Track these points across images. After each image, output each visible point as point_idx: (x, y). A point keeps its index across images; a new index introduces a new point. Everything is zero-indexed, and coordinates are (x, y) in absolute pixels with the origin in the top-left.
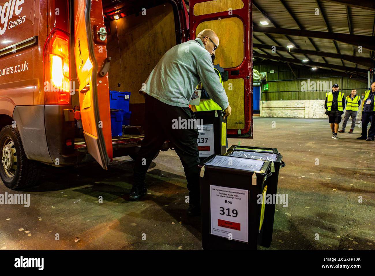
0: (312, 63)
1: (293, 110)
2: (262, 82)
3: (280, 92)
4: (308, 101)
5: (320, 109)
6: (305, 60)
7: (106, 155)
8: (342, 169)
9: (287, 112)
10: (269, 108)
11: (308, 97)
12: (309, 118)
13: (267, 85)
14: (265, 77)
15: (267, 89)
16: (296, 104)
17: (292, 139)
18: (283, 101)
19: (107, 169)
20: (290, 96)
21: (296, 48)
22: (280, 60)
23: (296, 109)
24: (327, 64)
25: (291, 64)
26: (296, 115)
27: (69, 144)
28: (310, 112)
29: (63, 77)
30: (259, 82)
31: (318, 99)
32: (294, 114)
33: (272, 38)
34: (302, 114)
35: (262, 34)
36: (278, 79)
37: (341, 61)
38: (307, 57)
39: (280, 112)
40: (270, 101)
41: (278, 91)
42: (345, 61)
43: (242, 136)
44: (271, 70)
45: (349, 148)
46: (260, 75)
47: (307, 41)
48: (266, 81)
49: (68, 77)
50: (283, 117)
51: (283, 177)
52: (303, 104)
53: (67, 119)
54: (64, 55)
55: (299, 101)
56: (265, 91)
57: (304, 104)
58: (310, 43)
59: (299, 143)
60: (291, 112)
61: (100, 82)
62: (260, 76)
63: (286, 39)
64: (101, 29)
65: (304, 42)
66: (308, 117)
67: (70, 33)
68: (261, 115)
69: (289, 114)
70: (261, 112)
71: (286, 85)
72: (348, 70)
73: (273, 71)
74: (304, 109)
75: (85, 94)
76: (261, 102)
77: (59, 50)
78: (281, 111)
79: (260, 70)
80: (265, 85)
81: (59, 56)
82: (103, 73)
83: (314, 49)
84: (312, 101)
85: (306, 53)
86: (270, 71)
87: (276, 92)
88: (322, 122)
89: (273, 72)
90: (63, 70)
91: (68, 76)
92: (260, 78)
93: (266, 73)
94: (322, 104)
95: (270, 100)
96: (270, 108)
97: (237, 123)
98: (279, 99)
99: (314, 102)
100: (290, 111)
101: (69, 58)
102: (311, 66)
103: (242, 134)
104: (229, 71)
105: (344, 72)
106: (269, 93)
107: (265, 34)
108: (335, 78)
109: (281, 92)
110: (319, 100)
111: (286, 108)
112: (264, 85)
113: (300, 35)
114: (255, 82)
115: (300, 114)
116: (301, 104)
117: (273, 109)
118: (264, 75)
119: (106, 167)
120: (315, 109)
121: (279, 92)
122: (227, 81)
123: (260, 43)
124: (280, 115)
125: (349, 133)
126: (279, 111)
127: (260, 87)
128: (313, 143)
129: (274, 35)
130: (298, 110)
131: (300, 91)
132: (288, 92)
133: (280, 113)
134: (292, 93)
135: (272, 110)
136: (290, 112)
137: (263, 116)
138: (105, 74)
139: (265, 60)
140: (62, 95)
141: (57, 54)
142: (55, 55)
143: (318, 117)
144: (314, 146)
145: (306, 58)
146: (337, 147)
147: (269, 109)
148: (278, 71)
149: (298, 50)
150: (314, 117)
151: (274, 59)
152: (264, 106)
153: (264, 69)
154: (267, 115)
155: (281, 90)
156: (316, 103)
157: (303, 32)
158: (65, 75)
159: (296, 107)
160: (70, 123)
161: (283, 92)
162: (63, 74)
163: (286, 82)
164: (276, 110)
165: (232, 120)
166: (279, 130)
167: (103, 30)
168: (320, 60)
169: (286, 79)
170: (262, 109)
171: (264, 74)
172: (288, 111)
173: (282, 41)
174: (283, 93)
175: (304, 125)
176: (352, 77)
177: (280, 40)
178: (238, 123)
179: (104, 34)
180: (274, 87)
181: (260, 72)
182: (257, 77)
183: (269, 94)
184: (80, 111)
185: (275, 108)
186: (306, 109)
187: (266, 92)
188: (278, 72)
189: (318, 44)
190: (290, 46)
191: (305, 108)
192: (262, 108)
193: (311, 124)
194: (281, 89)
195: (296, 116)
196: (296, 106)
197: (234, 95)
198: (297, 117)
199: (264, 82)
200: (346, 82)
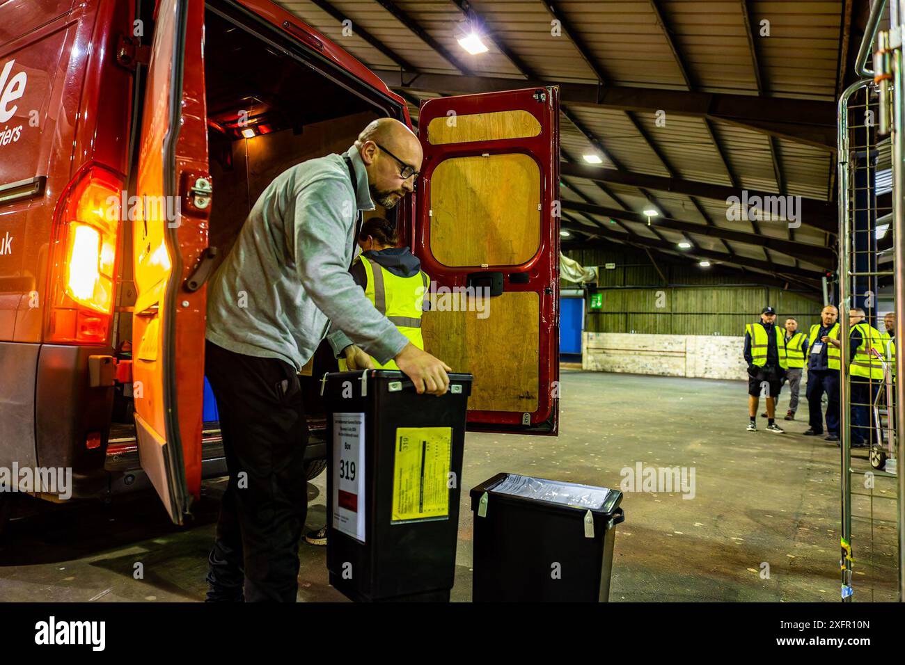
0: (698, 251)
1: (659, 357)
2: (588, 288)
3: (630, 313)
4: (693, 336)
5: (719, 356)
6: (684, 245)
7: (182, 485)
8: (768, 512)
9: (645, 362)
10: (602, 350)
11: (693, 328)
12: (695, 378)
13: (599, 297)
14: (595, 276)
15: (599, 304)
16: (666, 344)
17: (655, 432)
18: (636, 335)
19: (181, 524)
20: (652, 323)
21: (662, 216)
22: (629, 241)
23: (664, 354)
24: (732, 255)
25: (653, 252)
26: (666, 368)
27: (92, 444)
28: (697, 365)
29: (98, 276)
30: (581, 289)
31: (716, 333)
32: (661, 366)
33: (610, 192)
34: (678, 367)
35: (588, 181)
36: (624, 284)
37: (763, 252)
38: (688, 238)
39: (628, 361)
40: (605, 334)
41: (623, 311)
42: (772, 252)
43: (532, 429)
44: (610, 263)
45: (785, 457)
46: (583, 273)
47: (685, 202)
48: (597, 287)
49: (111, 277)
50: (637, 372)
51: (629, 534)
52: (681, 343)
53: (95, 382)
54: (107, 225)
55: (673, 336)
56: (594, 309)
57: (683, 344)
58: (694, 208)
59: (671, 442)
60: (655, 361)
61: (186, 304)
62: (583, 275)
63: (641, 196)
64: (199, 181)
65: (681, 205)
66: (693, 376)
67: (126, 174)
68: (585, 366)
69: (649, 366)
70: (584, 359)
71: (642, 299)
72: (781, 273)
73: (611, 264)
74: (685, 357)
75: (148, 320)
76: (585, 335)
77: (96, 212)
78: (631, 358)
79: (583, 261)
80: (594, 297)
81: (94, 227)
82: (194, 284)
83: (703, 222)
84: (701, 339)
85: (687, 229)
86: (607, 264)
87: (618, 313)
88: (725, 388)
89: (614, 267)
90: (100, 259)
91: (110, 274)
92: (583, 279)
93: (596, 268)
94: (725, 347)
95: (606, 331)
96: (606, 351)
97: (521, 397)
98: (627, 331)
99: (707, 341)
100: (653, 359)
101: (118, 232)
102: (698, 258)
103: (533, 425)
104: (505, 273)
105: (771, 274)
106: (605, 315)
107: (593, 181)
108: (751, 288)
109: (632, 313)
110: (717, 337)
111: (642, 351)
112: (590, 296)
113: (672, 190)
114: (572, 287)
115: (674, 366)
116: (677, 344)
117: (614, 354)
118: (591, 273)
119: (181, 519)
120: (709, 357)
121: (626, 313)
122: (500, 296)
123: (583, 201)
124: (630, 368)
125: (787, 419)
126: (628, 359)
127: (584, 300)
128: (702, 443)
129: (614, 185)
130: (670, 356)
131: (674, 314)
132: (647, 315)
133: (628, 364)
134: (656, 318)
135: (610, 356)
136: (651, 361)
137: (589, 369)
138: (197, 287)
139: (594, 240)
140: (90, 320)
141: (88, 222)
142: (84, 223)
143: (716, 377)
144: (706, 450)
145: (685, 240)
146: (758, 455)
147: (604, 353)
148: (623, 265)
149: (668, 221)
150: (707, 376)
151: (614, 238)
152: (592, 344)
153: (593, 258)
154: (600, 367)
155: (630, 310)
156: (711, 343)
157: (677, 183)
158: (102, 271)
159: (664, 350)
160: (101, 390)
161: (635, 313)
162: (99, 269)
163: (642, 292)
164: (620, 354)
165: (508, 390)
166: (626, 405)
167: (203, 184)
168: (716, 246)
169: (642, 285)
170: (588, 352)
171: (592, 270)
172: (646, 359)
173: (633, 198)
174: (636, 315)
175: (683, 397)
176: (788, 288)
177: (627, 198)
178: (523, 397)
179: (205, 194)
180: (615, 301)
181: (582, 266)
182: (575, 277)
183: (604, 318)
184: (130, 361)
185: (619, 352)
186: (688, 355)
187: (596, 313)
188: (625, 268)
189: (709, 210)
190: (651, 213)
191: (685, 353)
192: (587, 348)
193: (698, 393)
194: (631, 308)
195: (666, 372)
196: (666, 348)
197: (516, 330)
198: (668, 373)
199: (591, 289)
200: (776, 297)
